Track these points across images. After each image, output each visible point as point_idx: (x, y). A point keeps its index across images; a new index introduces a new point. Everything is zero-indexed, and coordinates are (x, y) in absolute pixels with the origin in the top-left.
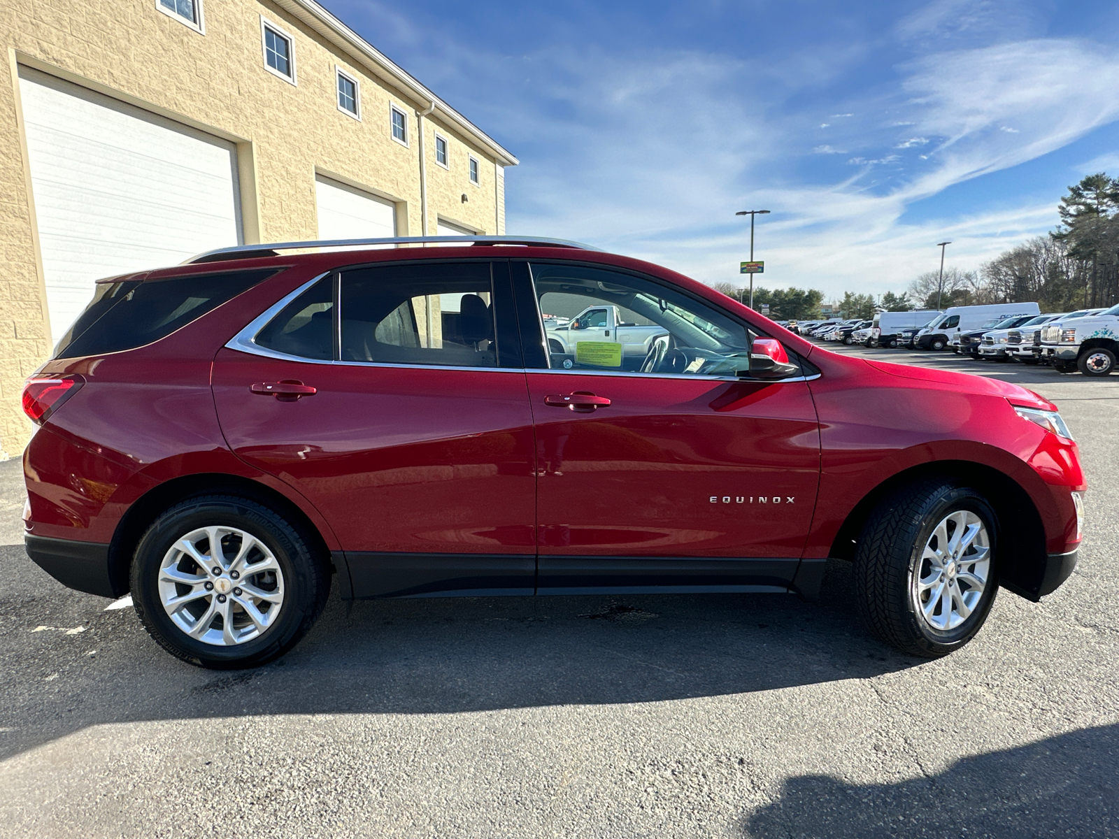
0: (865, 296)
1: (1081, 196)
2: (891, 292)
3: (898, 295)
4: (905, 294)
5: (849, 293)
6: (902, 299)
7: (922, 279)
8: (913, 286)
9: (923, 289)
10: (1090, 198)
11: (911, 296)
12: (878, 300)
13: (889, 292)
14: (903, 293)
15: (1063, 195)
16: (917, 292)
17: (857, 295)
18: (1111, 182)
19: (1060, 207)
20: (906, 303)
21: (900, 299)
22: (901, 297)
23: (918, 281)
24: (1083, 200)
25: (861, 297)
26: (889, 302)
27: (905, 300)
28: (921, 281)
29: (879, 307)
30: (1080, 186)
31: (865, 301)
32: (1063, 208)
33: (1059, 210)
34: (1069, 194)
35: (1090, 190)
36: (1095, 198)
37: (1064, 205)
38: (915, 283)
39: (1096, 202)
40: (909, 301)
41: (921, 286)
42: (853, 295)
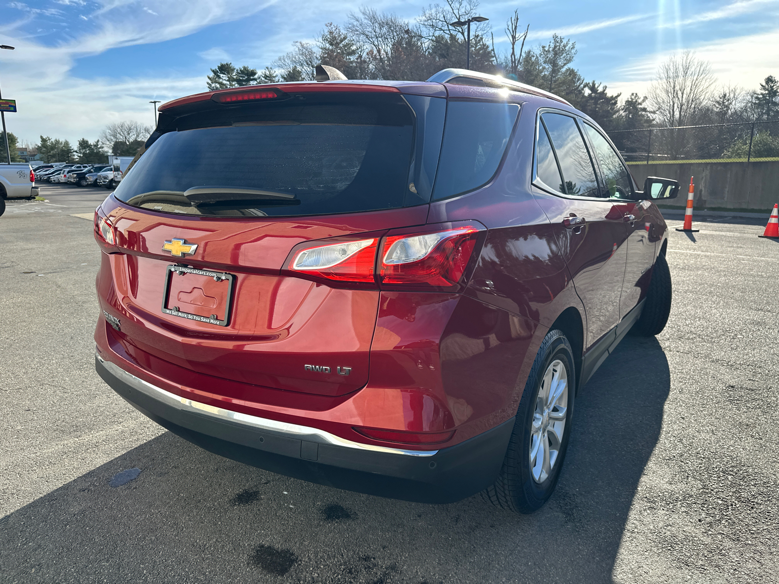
0: (61, 141)
1: (219, 77)
2: (86, 139)
3: (92, 141)
4: (98, 141)
5: (44, 137)
6: (96, 146)
7: (110, 129)
8: (104, 135)
9: (112, 138)
10: (225, 80)
11: (103, 144)
12: (75, 145)
13: (83, 139)
14: (96, 141)
15: (208, 75)
16: (108, 141)
17: (53, 140)
18: (235, 70)
19: (208, 83)
20: (100, 150)
21: (95, 146)
22: (95, 144)
23: (108, 131)
24: (221, 80)
25: (57, 142)
26: (85, 148)
27: (99, 147)
28: (110, 131)
29: (76, 152)
30: (218, 70)
31: (62, 146)
32: (210, 85)
33: (208, 86)
34: (212, 75)
35: (224, 74)
36: (228, 81)
37: (210, 82)
38: (104, 133)
39: (228, 83)
40: (103, 148)
41: (110, 136)
42: (49, 139)
